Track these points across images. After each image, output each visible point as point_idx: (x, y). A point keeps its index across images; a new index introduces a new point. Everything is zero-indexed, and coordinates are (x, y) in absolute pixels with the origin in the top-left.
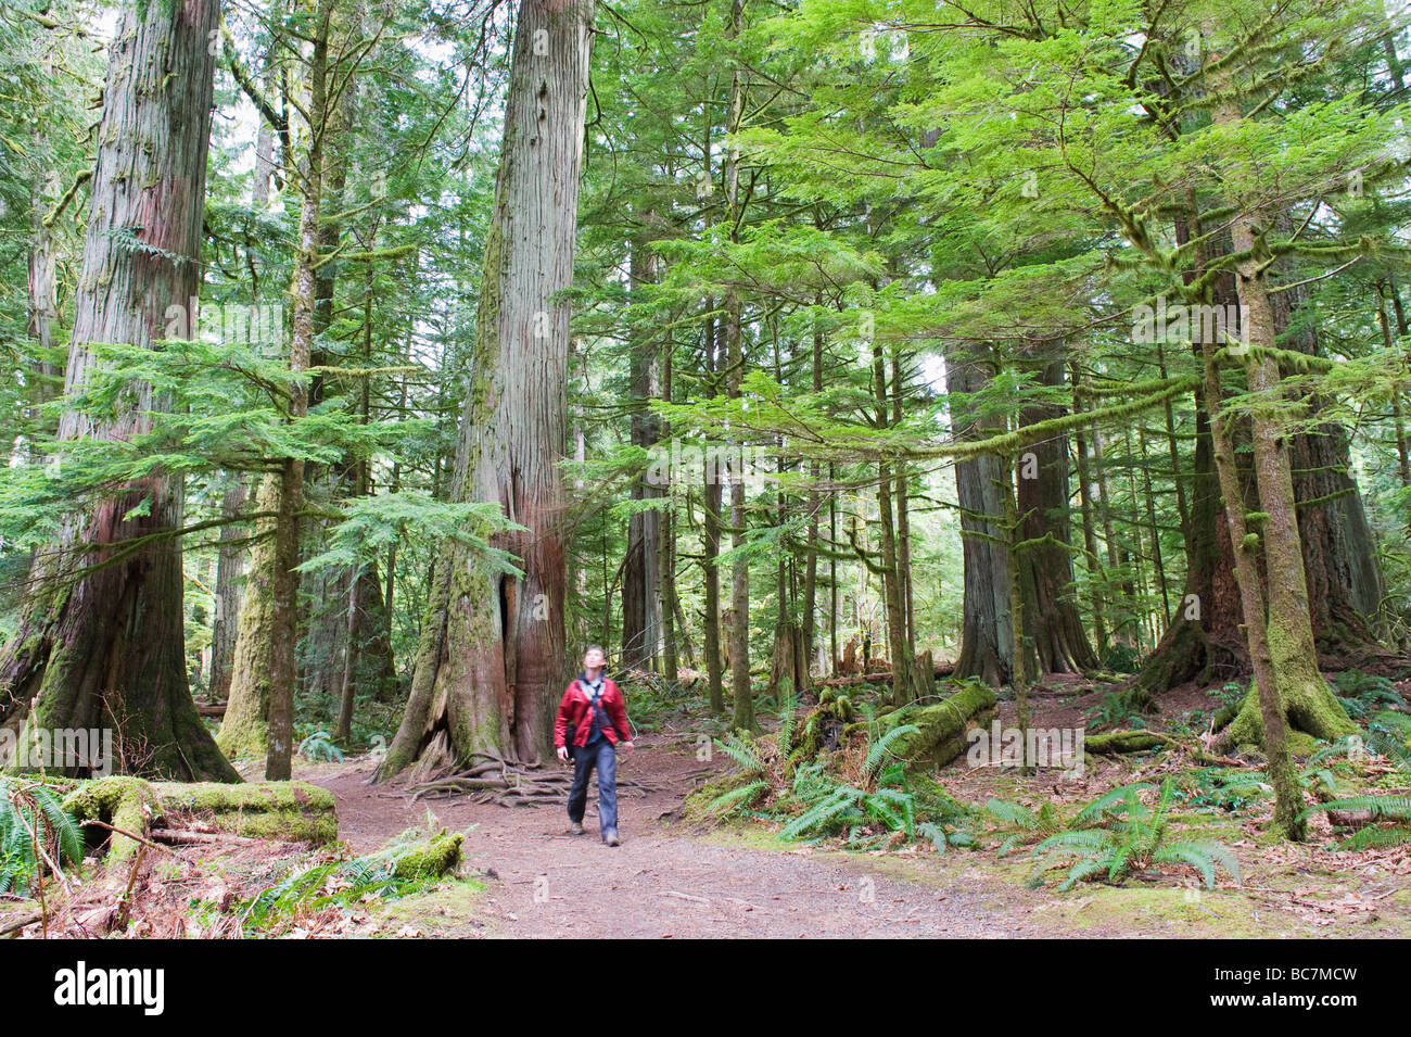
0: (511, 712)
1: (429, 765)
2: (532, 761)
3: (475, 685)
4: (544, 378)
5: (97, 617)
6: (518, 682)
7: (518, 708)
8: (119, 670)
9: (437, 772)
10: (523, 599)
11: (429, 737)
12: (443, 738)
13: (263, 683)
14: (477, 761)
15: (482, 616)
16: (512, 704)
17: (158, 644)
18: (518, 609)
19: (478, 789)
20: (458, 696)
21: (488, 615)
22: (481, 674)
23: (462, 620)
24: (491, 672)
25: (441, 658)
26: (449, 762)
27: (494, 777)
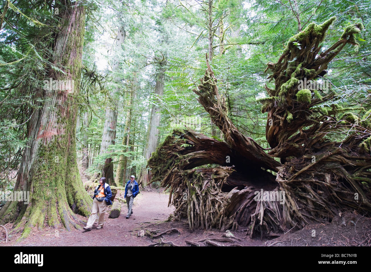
4: (154, 143)
13: (120, 178)
19: (144, 190)
25: (141, 176)
26: (141, 187)
27: (146, 189)
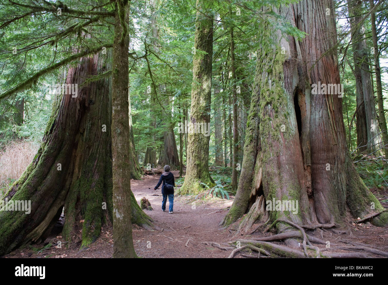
0: (309, 184)
1: (252, 220)
2: (327, 222)
3: (279, 166)
5: (64, 130)
6: (313, 163)
7: (314, 181)
8: (81, 158)
9: (257, 226)
10: (311, 106)
11: (252, 200)
12: (261, 201)
14: (282, 227)
15: (281, 118)
16: (309, 178)
17: (97, 143)
18: (308, 113)
20: (268, 174)
21: (286, 116)
22: (283, 158)
23: (267, 121)
24: (291, 156)
